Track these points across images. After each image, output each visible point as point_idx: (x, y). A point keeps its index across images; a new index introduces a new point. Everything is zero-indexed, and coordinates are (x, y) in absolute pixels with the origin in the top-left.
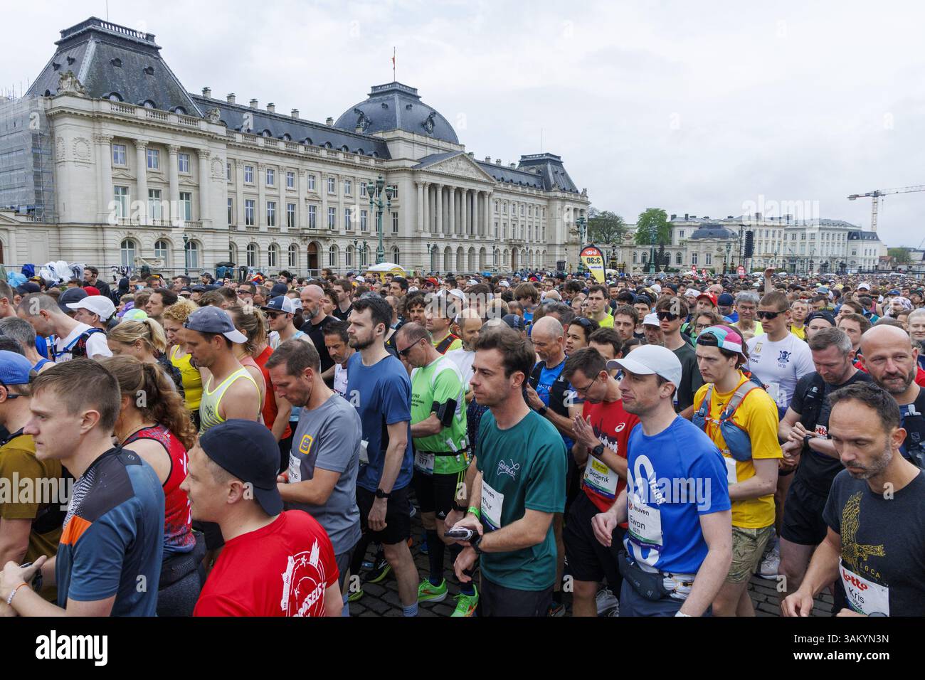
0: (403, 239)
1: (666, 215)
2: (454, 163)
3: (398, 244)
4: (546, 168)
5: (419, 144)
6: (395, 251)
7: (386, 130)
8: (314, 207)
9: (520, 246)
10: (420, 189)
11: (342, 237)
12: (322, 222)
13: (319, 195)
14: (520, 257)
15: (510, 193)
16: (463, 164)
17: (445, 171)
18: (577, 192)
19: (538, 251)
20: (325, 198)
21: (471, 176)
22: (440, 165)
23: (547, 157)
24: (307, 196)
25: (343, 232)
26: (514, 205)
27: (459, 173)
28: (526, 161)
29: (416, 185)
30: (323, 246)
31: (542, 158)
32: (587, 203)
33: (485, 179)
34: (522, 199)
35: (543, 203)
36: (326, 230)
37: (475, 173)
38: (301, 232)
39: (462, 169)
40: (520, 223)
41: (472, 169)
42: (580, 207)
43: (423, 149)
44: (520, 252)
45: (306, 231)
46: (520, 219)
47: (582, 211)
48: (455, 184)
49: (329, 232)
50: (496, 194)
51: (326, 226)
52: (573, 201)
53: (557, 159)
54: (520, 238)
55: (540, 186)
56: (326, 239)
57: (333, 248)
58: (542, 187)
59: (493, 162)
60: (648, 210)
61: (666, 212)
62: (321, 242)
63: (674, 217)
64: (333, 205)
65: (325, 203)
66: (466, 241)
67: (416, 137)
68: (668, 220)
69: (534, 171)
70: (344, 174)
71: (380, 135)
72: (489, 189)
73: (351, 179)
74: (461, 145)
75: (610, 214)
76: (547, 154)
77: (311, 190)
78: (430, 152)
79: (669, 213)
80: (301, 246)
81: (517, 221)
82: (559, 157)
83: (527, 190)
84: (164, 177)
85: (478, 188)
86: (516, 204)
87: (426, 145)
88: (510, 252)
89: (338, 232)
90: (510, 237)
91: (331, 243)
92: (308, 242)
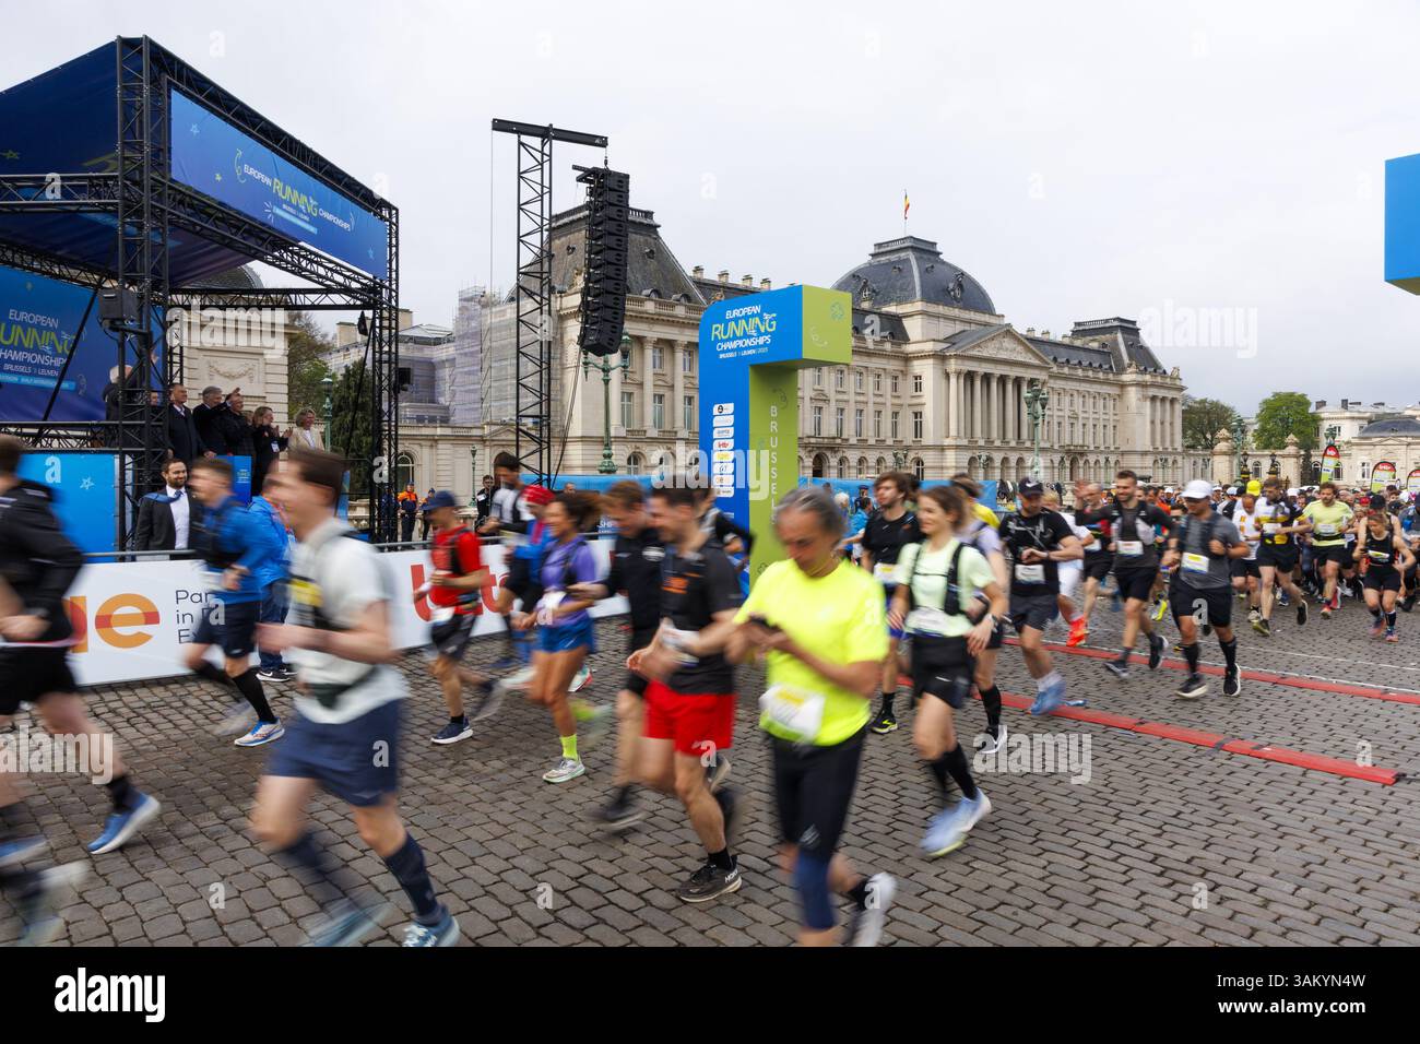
0: (927, 448)
1: (1308, 404)
2: (996, 343)
3: (923, 455)
4: (1115, 340)
5: (946, 318)
6: (918, 465)
7: (900, 302)
8: (820, 408)
9: (1082, 454)
10: (953, 380)
11: (852, 446)
12: (829, 430)
13: (826, 392)
14: (1081, 470)
15: (1067, 378)
16: (1008, 343)
17: (985, 353)
18: (1165, 372)
19: (1097, 462)
20: (833, 396)
21: (1020, 359)
22: (979, 345)
23: (1116, 323)
24: (813, 394)
25: (853, 441)
26: (1072, 395)
27: (1003, 355)
28: (1081, 330)
29: (947, 376)
30: (831, 460)
31: (1107, 325)
32: (1181, 389)
33: (1037, 362)
34: (1084, 387)
35: (1114, 391)
36: (834, 438)
37: (1023, 354)
38: (806, 441)
39: (1007, 349)
40: (1081, 422)
41: (1020, 348)
42: (1170, 394)
43: (951, 324)
44: (1081, 463)
45: (813, 440)
46: (1081, 415)
47: (1173, 401)
48: (998, 371)
49: (839, 441)
50: (1052, 381)
51: (833, 433)
52: (1161, 386)
53: (1131, 326)
54: (1081, 442)
55: (1107, 366)
56: (833, 449)
57: (841, 461)
58: (1111, 367)
59: (1038, 334)
60: (1276, 394)
61: (1308, 398)
62: (829, 454)
63: (1322, 404)
64: (841, 405)
65: (833, 403)
66: (1013, 449)
67: (941, 309)
68: (1312, 409)
69: (1095, 345)
70: (856, 363)
71: (892, 309)
72: (1042, 376)
73: (863, 370)
74: (999, 316)
75: (1212, 403)
76: (1118, 319)
77: (817, 387)
78: (959, 327)
79: (1313, 398)
80: (806, 460)
81: (1077, 418)
82: (1134, 323)
83: (1090, 373)
84: (668, 379)
85: (1028, 374)
86: (1075, 394)
87: (954, 319)
88: (1067, 464)
89: (847, 440)
90: (1067, 442)
91: (840, 455)
92: (814, 454)
